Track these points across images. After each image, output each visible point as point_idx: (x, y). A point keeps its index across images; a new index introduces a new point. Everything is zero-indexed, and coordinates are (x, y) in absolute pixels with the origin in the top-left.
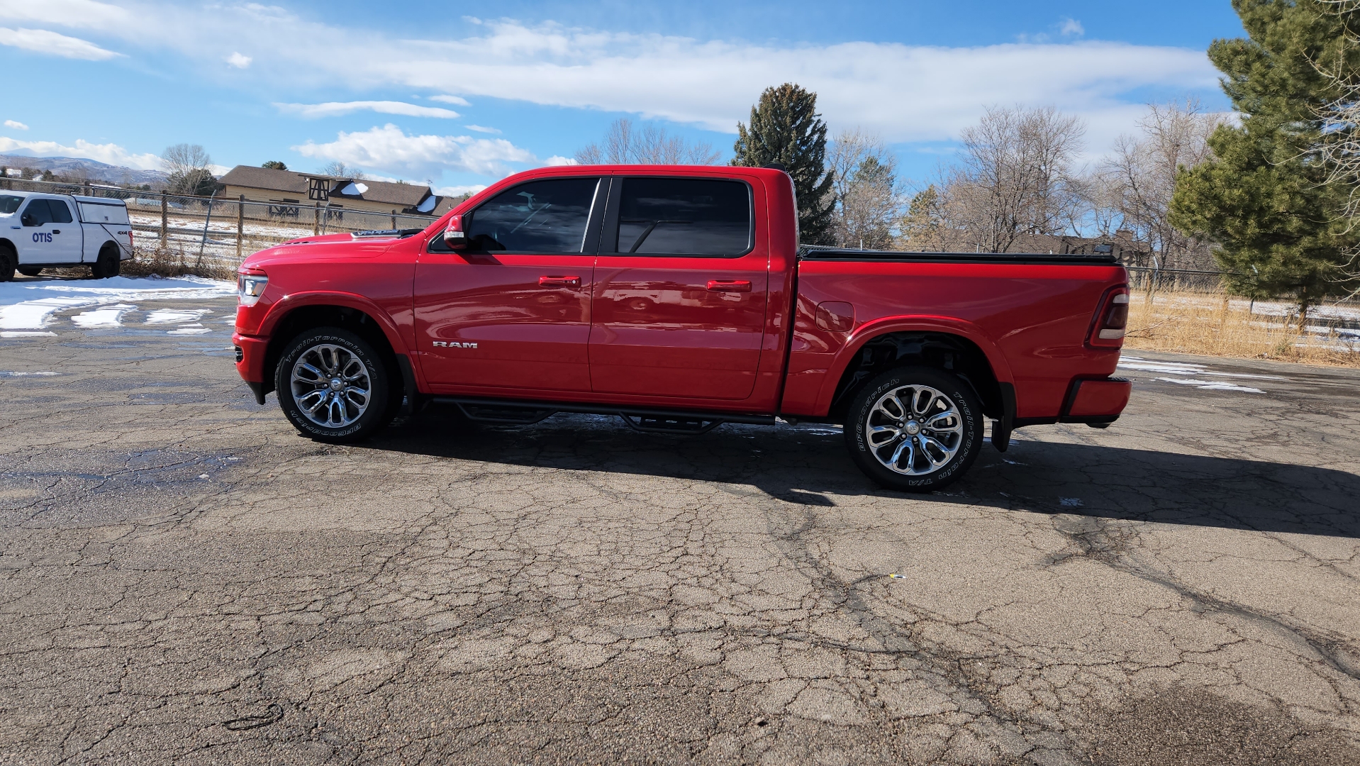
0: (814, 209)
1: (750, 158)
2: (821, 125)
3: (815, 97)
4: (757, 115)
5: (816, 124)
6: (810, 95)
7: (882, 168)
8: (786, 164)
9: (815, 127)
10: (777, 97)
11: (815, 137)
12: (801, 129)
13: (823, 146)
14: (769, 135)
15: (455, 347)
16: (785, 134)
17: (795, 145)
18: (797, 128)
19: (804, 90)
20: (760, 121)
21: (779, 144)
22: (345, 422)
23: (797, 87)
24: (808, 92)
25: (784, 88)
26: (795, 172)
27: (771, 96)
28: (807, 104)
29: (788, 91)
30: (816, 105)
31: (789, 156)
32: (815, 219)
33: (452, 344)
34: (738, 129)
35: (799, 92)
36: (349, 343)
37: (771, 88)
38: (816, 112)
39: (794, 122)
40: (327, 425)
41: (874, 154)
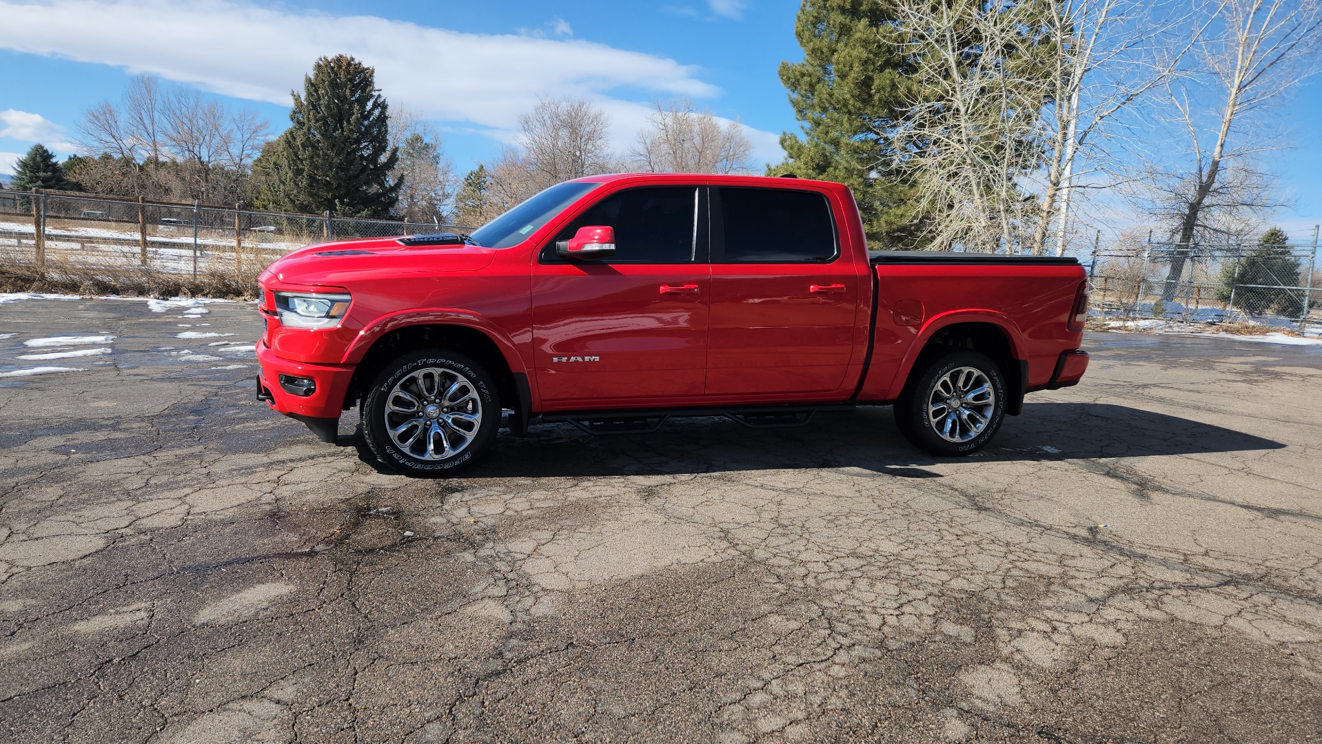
0: (382, 184)
1: (309, 129)
2: (382, 100)
3: (373, 71)
4: (313, 85)
5: (376, 99)
6: (367, 69)
7: (427, 146)
8: (349, 138)
9: (375, 102)
10: (332, 68)
11: (377, 112)
12: (362, 102)
13: (385, 122)
14: (328, 107)
15: (576, 362)
16: (347, 106)
17: (357, 119)
18: (357, 100)
19: (360, 64)
20: (316, 91)
21: (341, 117)
22: (449, 452)
23: (353, 59)
24: (365, 65)
25: (339, 60)
26: (359, 146)
27: (326, 66)
28: (365, 77)
29: (344, 63)
30: (375, 80)
31: (352, 130)
32: (383, 195)
33: (573, 359)
34: (292, 97)
35: (355, 65)
36: (459, 365)
37: (324, 58)
38: (377, 86)
39: (353, 94)
40: (427, 457)
41: (419, 131)
